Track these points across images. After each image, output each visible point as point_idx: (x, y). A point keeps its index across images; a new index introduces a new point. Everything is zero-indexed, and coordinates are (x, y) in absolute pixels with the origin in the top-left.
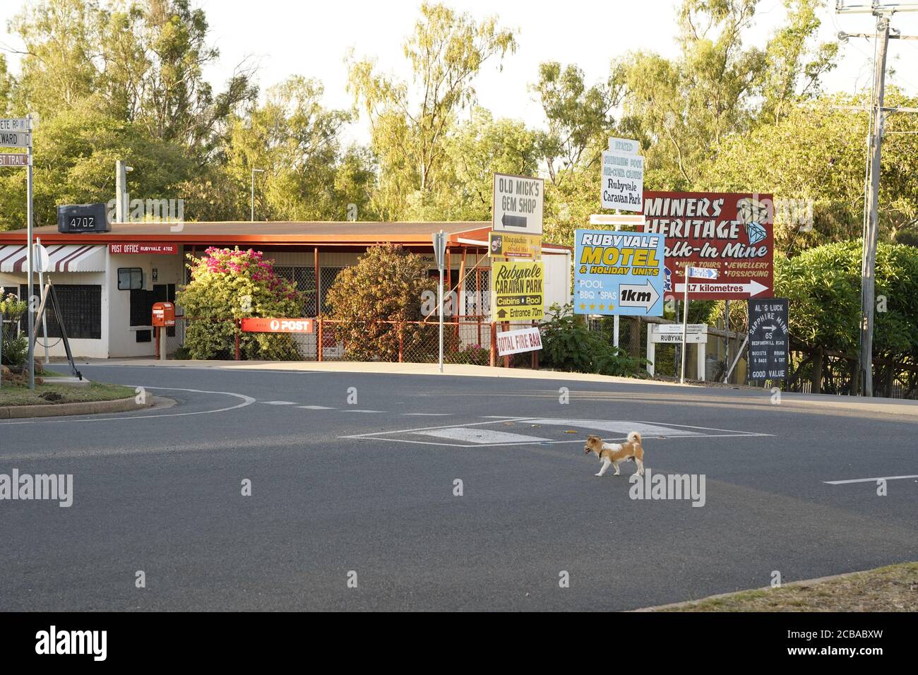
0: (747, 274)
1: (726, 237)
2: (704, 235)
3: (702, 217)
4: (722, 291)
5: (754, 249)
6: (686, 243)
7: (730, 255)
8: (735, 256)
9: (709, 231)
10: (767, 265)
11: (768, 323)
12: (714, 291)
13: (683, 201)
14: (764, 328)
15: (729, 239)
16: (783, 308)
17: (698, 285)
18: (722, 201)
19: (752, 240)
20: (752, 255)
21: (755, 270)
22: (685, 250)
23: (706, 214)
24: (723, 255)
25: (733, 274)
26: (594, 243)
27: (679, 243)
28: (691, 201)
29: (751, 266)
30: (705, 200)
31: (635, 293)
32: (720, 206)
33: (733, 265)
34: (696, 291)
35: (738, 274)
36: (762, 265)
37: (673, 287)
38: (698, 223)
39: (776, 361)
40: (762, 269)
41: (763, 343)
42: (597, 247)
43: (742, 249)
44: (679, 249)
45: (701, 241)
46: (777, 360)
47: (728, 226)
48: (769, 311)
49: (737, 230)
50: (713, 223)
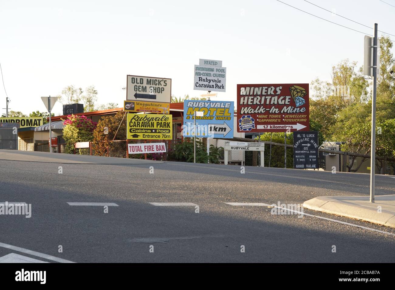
0: (295, 120)
1: (283, 104)
2: (272, 103)
3: (271, 95)
4: (282, 128)
5: (298, 109)
6: (262, 107)
7: (285, 111)
8: (288, 112)
9: (274, 101)
10: (305, 116)
11: (306, 142)
12: (277, 128)
13: (261, 88)
14: (303, 145)
15: (285, 105)
16: (314, 136)
17: (269, 126)
18: (281, 88)
19: (298, 105)
20: (298, 112)
21: (299, 118)
22: (262, 110)
23: (273, 93)
24: (282, 112)
25: (287, 120)
26: (194, 106)
27: (258, 107)
28: (264, 88)
29: (297, 116)
30: (272, 87)
31: (217, 128)
32: (280, 90)
33: (287, 116)
34: (268, 128)
35: (290, 120)
36: (303, 116)
37: (256, 127)
38: (268, 98)
39: (310, 160)
40: (303, 118)
41: (302, 152)
42: (195, 107)
43: (292, 109)
44: (259, 109)
45: (270, 106)
46: (312, 160)
47: (285, 99)
48: (306, 137)
49: (289, 100)
50: (276, 97)
